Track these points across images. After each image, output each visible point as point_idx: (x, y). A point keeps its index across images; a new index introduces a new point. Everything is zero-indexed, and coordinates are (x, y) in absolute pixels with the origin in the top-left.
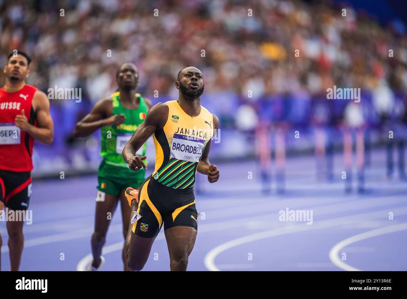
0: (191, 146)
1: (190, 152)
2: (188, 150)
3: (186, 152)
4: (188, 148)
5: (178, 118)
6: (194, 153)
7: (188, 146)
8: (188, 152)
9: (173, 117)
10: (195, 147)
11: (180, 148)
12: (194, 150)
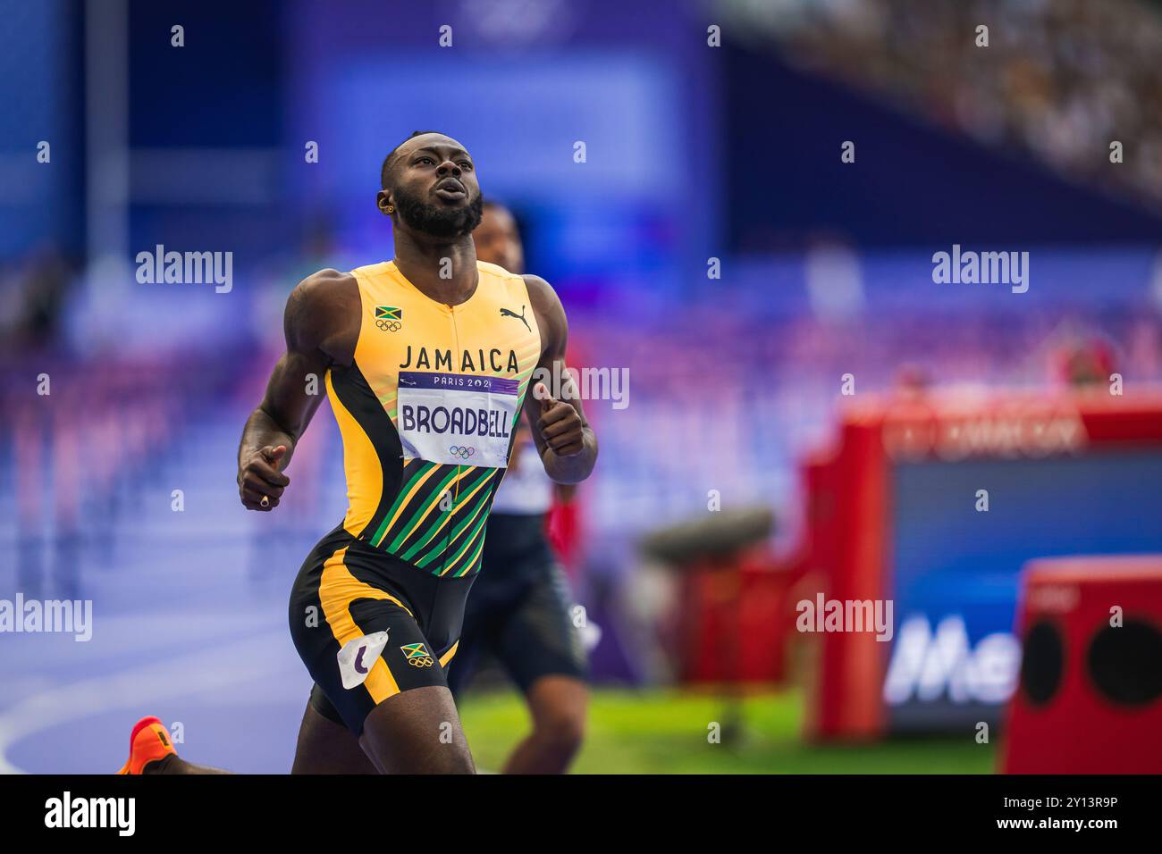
0: (469, 411)
1: (468, 432)
2: (460, 425)
3: (453, 432)
4: (457, 417)
5: (398, 314)
6: (480, 433)
7: (458, 410)
8: (461, 433)
9: (377, 311)
10: (481, 412)
11: (429, 422)
12: (481, 421)
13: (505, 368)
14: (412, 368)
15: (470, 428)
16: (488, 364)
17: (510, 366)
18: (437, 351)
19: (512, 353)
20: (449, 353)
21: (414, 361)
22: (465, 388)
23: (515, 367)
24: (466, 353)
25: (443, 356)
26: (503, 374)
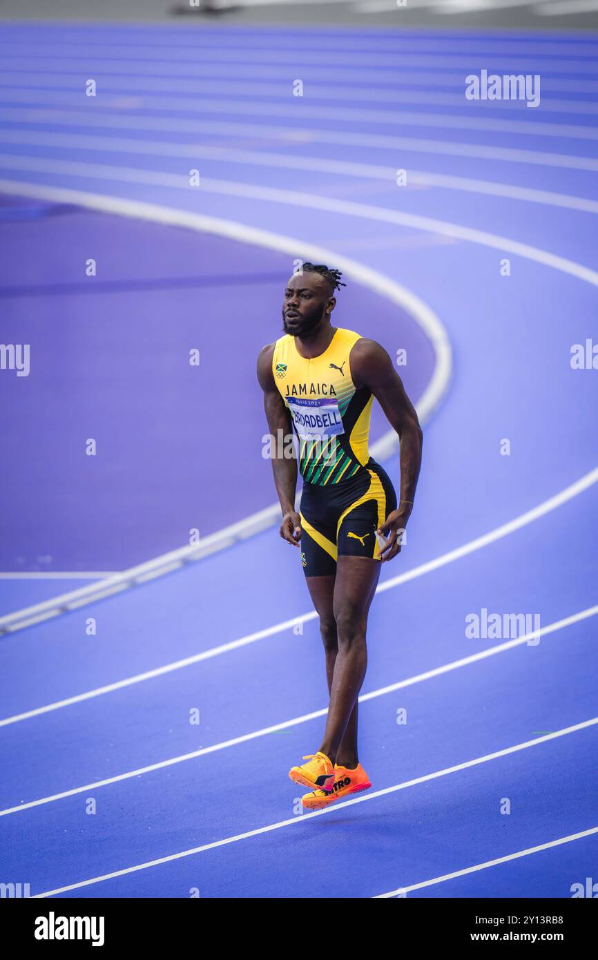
0: (311, 416)
1: (314, 426)
3: (306, 426)
4: (307, 420)
5: (285, 368)
6: (319, 426)
7: (306, 416)
8: (310, 426)
9: (278, 367)
12: (318, 421)
13: (329, 393)
14: (291, 395)
15: (314, 424)
16: (321, 390)
17: (331, 393)
18: (300, 385)
19: (332, 386)
20: (305, 385)
21: (291, 392)
22: (307, 405)
23: (334, 393)
24: (312, 385)
25: (303, 387)
26: (328, 396)
